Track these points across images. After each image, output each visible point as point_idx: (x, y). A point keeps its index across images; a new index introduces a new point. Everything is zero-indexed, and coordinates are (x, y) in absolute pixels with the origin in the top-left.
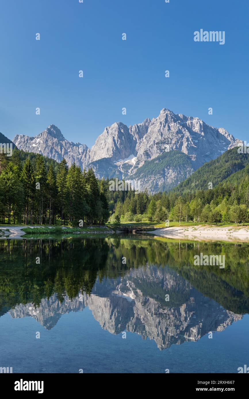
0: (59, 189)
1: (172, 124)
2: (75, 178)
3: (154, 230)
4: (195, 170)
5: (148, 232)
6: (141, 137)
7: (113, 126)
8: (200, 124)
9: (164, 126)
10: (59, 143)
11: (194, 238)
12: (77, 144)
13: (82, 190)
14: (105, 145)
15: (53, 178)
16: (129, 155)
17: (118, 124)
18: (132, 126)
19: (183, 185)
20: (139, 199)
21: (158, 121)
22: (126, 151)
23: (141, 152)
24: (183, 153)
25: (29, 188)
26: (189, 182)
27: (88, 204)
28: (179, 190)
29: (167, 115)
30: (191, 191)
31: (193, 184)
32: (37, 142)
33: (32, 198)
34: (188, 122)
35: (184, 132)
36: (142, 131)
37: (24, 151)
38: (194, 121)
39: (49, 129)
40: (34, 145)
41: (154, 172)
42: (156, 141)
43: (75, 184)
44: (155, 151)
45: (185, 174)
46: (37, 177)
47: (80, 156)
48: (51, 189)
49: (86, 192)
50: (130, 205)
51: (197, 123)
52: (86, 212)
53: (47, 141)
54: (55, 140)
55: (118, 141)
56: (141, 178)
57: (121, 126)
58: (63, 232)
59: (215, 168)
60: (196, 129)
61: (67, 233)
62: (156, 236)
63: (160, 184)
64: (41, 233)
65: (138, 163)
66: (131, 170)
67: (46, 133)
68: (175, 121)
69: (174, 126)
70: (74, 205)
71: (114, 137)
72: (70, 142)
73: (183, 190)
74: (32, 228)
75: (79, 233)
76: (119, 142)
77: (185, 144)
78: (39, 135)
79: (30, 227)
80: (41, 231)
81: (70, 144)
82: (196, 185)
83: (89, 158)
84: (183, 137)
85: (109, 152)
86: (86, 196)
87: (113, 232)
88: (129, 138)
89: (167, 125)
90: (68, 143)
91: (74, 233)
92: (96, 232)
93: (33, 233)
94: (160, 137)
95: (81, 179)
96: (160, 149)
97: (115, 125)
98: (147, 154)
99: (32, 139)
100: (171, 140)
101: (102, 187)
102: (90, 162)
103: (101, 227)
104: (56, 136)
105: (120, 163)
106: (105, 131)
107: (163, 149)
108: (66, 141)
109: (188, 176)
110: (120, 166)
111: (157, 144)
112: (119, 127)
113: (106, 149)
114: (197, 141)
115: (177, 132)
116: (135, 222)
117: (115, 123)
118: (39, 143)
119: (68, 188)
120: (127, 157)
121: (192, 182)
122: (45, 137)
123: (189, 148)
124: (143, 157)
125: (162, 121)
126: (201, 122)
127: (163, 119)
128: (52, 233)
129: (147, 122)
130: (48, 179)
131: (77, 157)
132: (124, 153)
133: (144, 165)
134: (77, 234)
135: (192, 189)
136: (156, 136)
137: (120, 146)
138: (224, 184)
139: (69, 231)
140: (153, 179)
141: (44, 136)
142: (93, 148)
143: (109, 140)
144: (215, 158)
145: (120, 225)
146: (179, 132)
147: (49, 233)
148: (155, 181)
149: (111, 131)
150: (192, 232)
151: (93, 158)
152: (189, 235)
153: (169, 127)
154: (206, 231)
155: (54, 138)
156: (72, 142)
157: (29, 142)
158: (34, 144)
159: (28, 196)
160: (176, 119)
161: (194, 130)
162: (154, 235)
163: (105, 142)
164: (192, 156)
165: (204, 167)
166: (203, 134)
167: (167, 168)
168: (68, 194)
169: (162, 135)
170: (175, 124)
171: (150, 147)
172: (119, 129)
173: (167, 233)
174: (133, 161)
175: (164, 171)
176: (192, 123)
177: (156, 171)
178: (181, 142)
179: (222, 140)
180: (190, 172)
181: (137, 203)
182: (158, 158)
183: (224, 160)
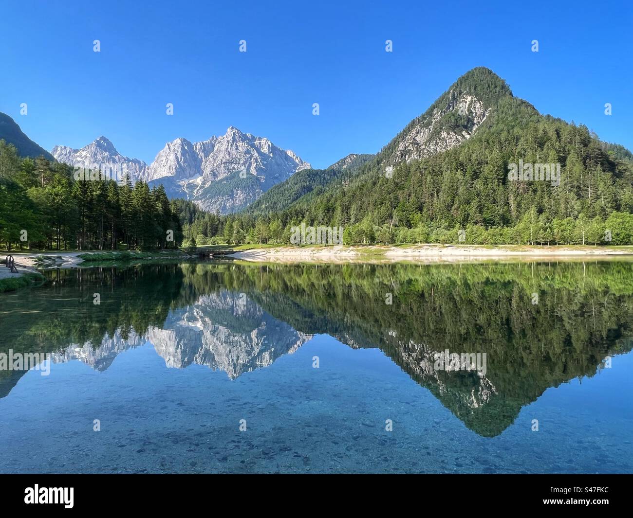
0: (123, 208)
1: (240, 144)
2: (144, 196)
3: (234, 253)
4: (264, 191)
5: (226, 256)
6: (206, 156)
7: (175, 142)
8: (269, 145)
9: (232, 145)
10: (111, 158)
11: (276, 260)
12: (133, 159)
13: (152, 209)
14: (167, 162)
15: (116, 194)
16: (194, 174)
17: (181, 140)
18: (197, 143)
19: (253, 207)
20: (209, 221)
21: (226, 139)
22: (191, 170)
23: (207, 171)
24: (252, 174)
25: (84, 205)
26: (259, 204)
27: (159, 225)
28: (249, 212)
29: (234, 134)
30: (261, 213)
31: (263, 206)
32: (83, 156)
33: (88, 217)
34: (257, 142)
35: (252, 153)
36: (208, 149)
37: (68, 164)
38: (263, 142)
39: (97, 141)
40: (79, 159)
41: (222, 193)
42: (224, 161)
43: (144, 202)
44: (223, 171)
45: (254, 195)
46: (94, 193)
47: (136, 174)
48: (113, 208)
49: (156, 211)
50: (200, 228)
51: (266, 144)
52: (158, 234)
53: (95, 154)
54: (106, 154)
55: (181, 158)
56: (208, 199)
57: (184, 142)
58: (131, 258)
59: (285, 190)
60: (265, 150)
61: (137, 259)
62: (236, 259)
63: (228, 205)
64: (104, 260)
65: (204, 183)
66: (196, 190)
67: (94, 145)
68: (243, 141)
69: (242, 146)
70: (143, 227)
71: (176, 154)
72: (125, 157)
73: (253, 212)
74: (92, 254)
75: (150, 258)
76: (182, 160)
77: (254, 165)
78: (86, 147)
79: (89, 253)
80: (104, 257)
81: (125, 160)
82: (266, 207)
83: (148, 175)
84: (251, 157)
85: (171, 170)
86: (157, 216)
87: (189, 257)
88: (194, 156)
89: (235, 144)
90: (122, 158)
91: (144, 258)
92: (169, 257)
93: (94, 260)
94: (228, 157)
95: (150, 197)
96: (228, 169)
97: (178, 141)
98: (214, 174)
99: (76, 151)
100: (239, 160)
101: (173, 206)
102: (149, 180)
103: (175, 251)
104: (108, 150)
105: (184, 183)
106: (167, 146)
107: (231, 169)
108: (119, 155)
109: (257, 198)
110: (184, 186)
111: (224, 163)
112: (182, 143)
113: (167, 167)
114: (265, 162)
115: (245, 151)
116: (210, 245)
117: (178, 139)
118: (86, 157)
119: (134, 207)
120: (191, 176)
121: (262, 204)
122: (93, 150)
123: (258, 169)
124: (210, 177)
125: (229, 139)
126: (270, 143)
127: (230, 138)
128: (117, 259)
129: (213, 139)
130: (109, 196)
131: (134, 174)
132: (188, 172)
133: (210, 185)
134: (148, 260)
135: (262, 211)
136: (223, 155)
137: (184, 164)
138: (297, 206)
139: (138, 256)
140: (221, 200)
141: (92, 148)
142: (153, 165)
143: (171, 157)
144: (284, 180)
145: (196, 248)
146: (247, 152)
147: (113, 260)
148: (223, 203)
149: (173, 148)
150: (274, 254)
151: (153, 176)
152: (271, 257)
153: (237, 146)
154: (288, 253)
155: (104, 152)
156: (127, 158)
157: (72, 154)
158: (79, 157)
159: (84, 216)
160: (244, 138)
161: (262, 151)
162: (233, 259)
163: (167, 159)
164: (261, 178)
165: (274, 189)
166: (271, 155)
167: (235, 189)
168: (135, 213)
169: (229, 154)
170: (243, 143)
171: (216, 166)
172: (182, 145)
173: (248, 255)
174: (199, 180)
175: (232, 191)
176: (260, 143)
177: (224, 192)
178: (249, 162)
179: (291, 162)
180: (259, 193)
181: (208, 225)
182: (226, 179)
183: (293, 182)
